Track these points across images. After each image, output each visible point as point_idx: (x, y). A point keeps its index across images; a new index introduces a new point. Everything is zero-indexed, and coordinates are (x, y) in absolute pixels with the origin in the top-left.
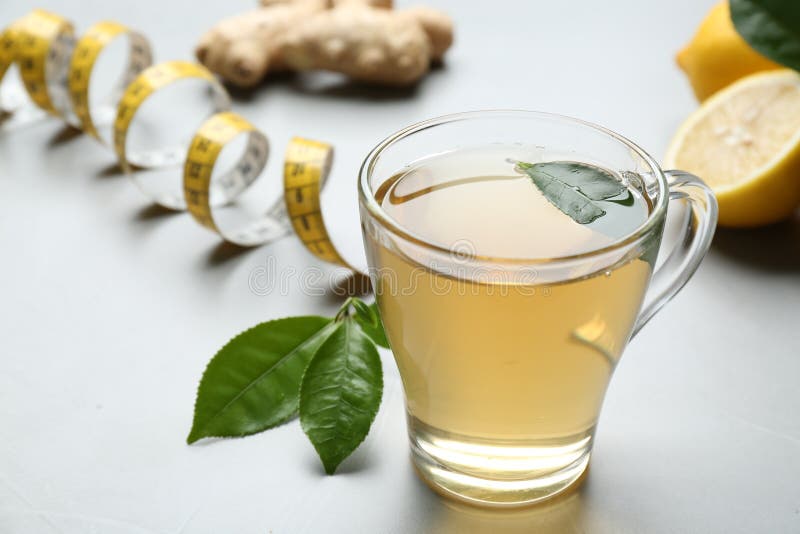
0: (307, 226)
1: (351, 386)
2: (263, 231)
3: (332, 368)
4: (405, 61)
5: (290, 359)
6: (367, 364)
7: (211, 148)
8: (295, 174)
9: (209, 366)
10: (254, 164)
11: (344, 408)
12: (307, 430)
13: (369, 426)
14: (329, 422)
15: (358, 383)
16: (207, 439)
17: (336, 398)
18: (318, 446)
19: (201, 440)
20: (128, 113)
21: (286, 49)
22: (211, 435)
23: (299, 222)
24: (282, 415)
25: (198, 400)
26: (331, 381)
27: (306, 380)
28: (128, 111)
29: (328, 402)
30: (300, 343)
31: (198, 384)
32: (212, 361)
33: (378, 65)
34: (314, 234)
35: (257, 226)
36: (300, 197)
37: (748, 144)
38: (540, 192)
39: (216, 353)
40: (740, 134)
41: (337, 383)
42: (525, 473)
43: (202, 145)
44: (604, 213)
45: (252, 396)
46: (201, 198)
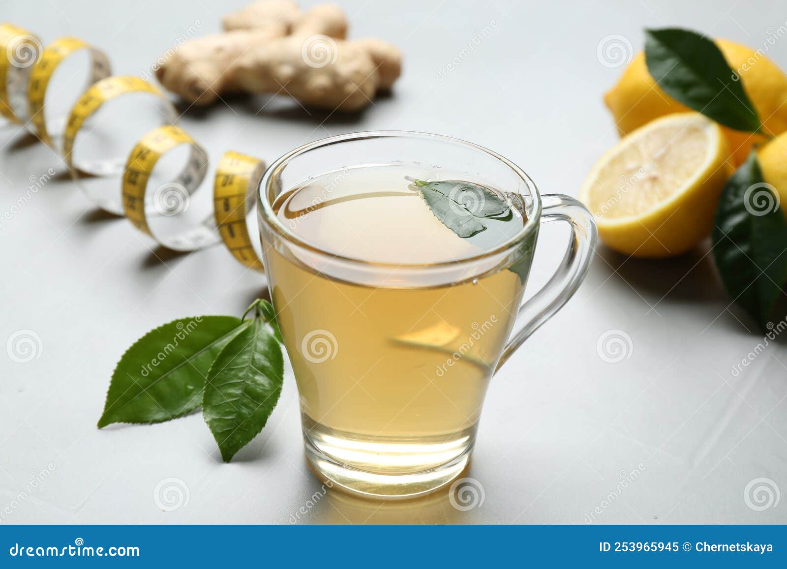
0: (232, 234)
1: (254, 381)
2: (198, 238)
3: (237, 364)
4: (352, 88)
5: (202, 355)
6: (270, 361)
7: (149, 157)
8: (224, 185)
9: (124, 357)
10: (195, 176)
11: (245, 401)
12: (208, 419)
13: (266, 418)
14: (230, 413)
15: (261, 379)
16: (116, 424)
17: (239, 392)
18: (217, 435)
19: (110, 425)
20: (77, 122)
21: (240, 71)
22: (120, 421)
23: (225, 230)
24: (188, 406)
25: (111, 387)
26: (236, 376)
27: (212, 374)
28: (77, 119)
29: (231, 395)
30: (213, 341)
31: (112, 373)
32: (128, 352)
33: (325, 90)
34: (238, 242)
35: (192, 234)
36: (227, 207)
37: (654, 179)
38: (428, 207)
39: (131, 345)
40: (648, 169)
41: (240, 378)
42: (409, 468)
43: (141, 154)
44: (485, 228)
45: (163, 386)
46: (137, 204)
